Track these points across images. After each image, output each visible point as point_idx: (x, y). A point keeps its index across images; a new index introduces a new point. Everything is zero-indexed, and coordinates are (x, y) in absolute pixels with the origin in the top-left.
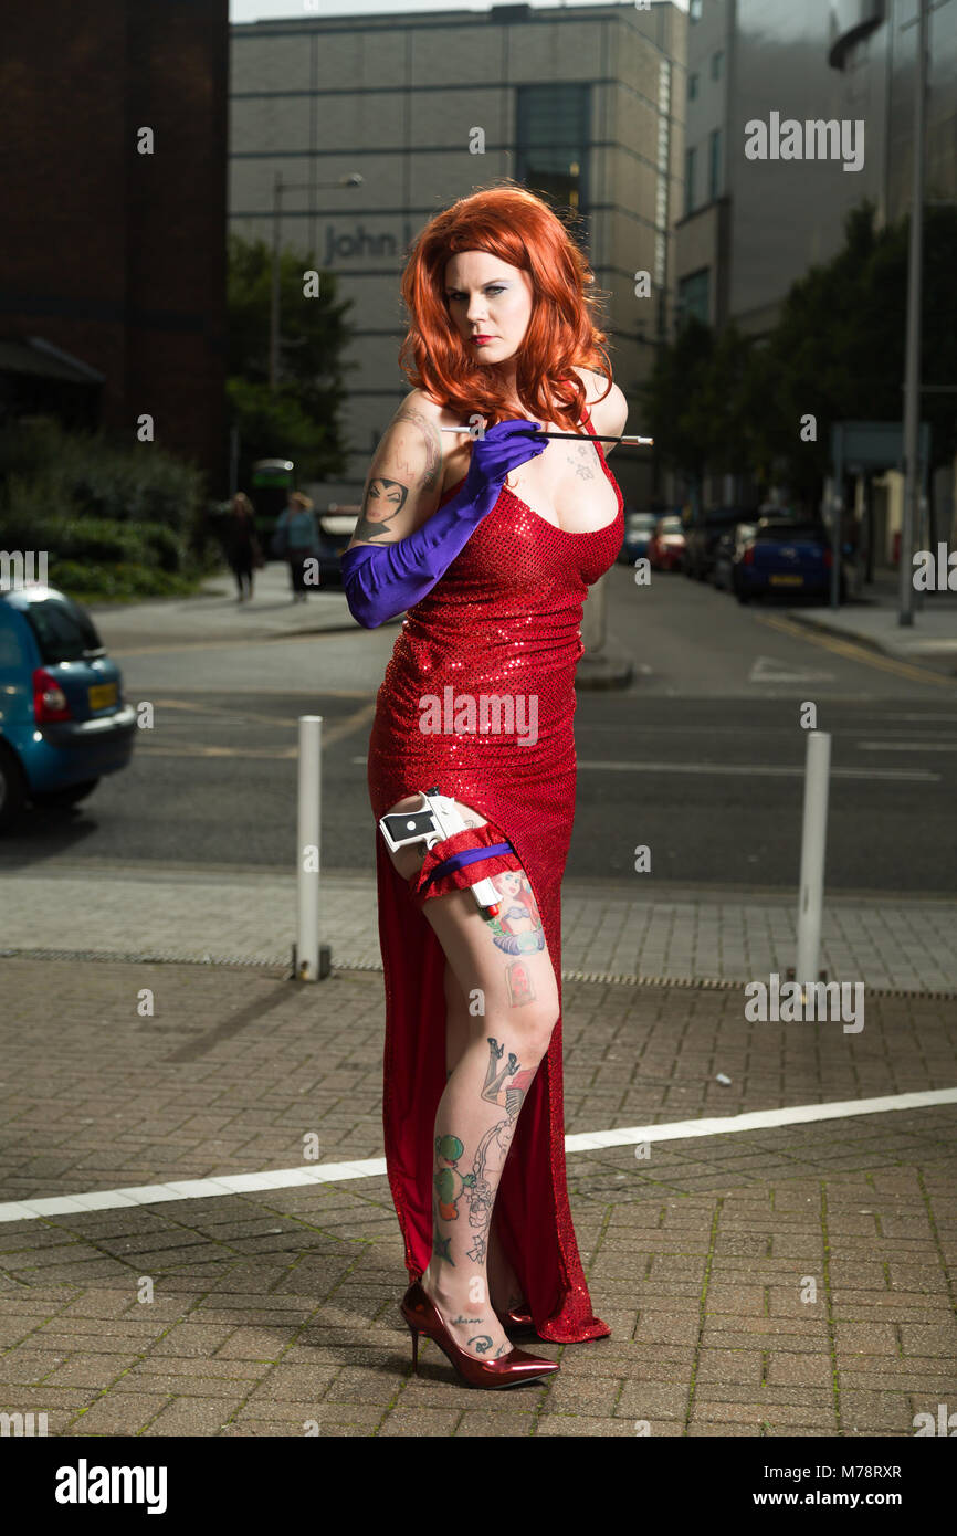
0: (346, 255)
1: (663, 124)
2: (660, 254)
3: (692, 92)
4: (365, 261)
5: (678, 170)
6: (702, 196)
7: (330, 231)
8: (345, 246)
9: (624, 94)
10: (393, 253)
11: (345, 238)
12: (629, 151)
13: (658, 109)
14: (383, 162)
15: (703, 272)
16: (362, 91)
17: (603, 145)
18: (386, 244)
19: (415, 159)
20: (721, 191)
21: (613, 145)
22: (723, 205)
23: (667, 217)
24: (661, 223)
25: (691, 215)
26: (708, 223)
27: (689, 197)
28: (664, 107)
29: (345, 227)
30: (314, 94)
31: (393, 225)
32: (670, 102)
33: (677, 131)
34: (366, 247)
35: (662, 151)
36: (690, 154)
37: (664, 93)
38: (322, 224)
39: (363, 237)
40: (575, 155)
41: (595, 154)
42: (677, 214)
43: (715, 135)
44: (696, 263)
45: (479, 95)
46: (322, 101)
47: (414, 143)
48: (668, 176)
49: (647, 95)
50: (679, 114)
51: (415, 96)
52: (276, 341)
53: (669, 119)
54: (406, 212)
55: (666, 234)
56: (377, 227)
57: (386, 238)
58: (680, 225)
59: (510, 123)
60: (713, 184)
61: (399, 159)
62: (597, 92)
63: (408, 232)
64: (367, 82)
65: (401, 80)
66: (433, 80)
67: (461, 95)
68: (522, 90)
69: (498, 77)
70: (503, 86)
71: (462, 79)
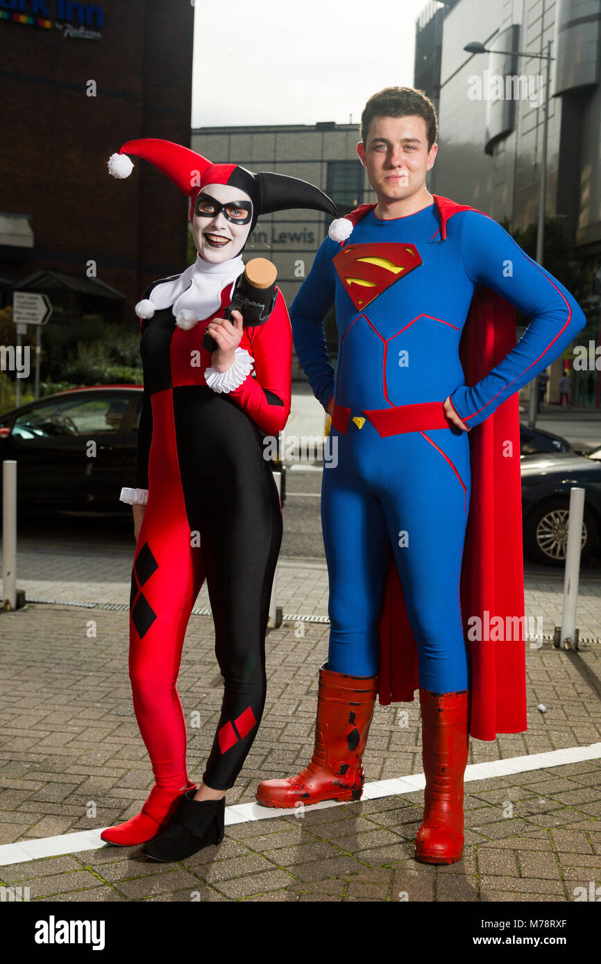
10: (266, 240)
16: (252, 163)
18: (263, 238)
31: (266, 228)
40: (356, 195)
41: (365, 194)
45: (310, 166)
51: (278, 167)
54: (273, 221)
57: (263, 234)
59: (325, 179)
63: (273, 230)
64: (255, 158)
65: (272, 158)
66: (288, 158)
67: (300, 165)
68: (331, 163)
69: (319, 158)
70: (322, 161)
71: (301, 158)
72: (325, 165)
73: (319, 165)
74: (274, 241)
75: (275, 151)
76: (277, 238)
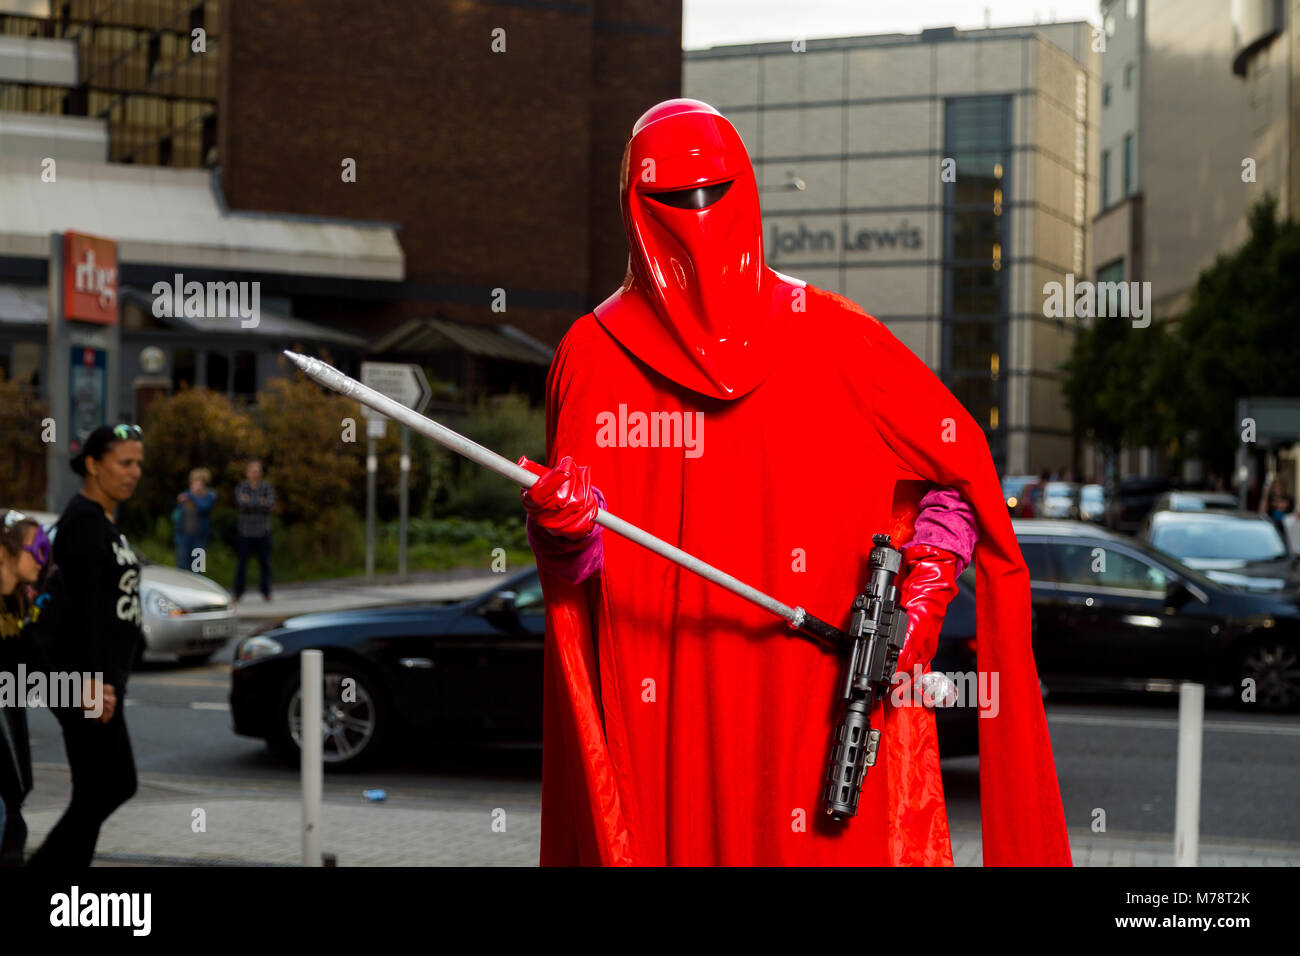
0: (789, 250)
1: (1080, 129)
2: (1078, 246)
3: (1106, 100)
4: (806, 256)
5: (1095, 170)
6: (1116, 193)
7: (775, 230)
8: (788, 243)
9: (1043, 103)
10: (832, 246)
11: (789, 236)
12: (1048, 154)
13: (1074, 114)
14: (823, 168)
15: (1118, 261)
16: (804, 106)
17: (1024, 149)
18: (826, 242)
19: (852, 165)
20: (1134, 188)
21: (1034, 149)
22: (1136, 201)
23: (1085, 212)
24: (1079, 218)
25: (1106, 211)
26: (1122, 219)
27: (1105, 194)
28: (1080, 114)
29: (788, 226)
30: (761, 108)
31: (832, 224)
32: (1086, 109)
33: (1093, 136)
34: (807, 243)
35: (1079, 154)
36: (1105, 156)
37: (1080, 102)
39: (805, 234)
40: (998, 158)
41: (1017, 157)
42: (1094, 208)
43: (1128, 139)
44: (1111, 254)
45: (910, 107)
46: (768, 116)
47: (851, 150)
48: (1085, 176)
49: (1063, 103)
50: (1095, 119)
51: (852, 111)
53: (1086, 124)
54: (844, 211)
55: (1084, 228)
56: (816, 225)
57: (826, 236)
58: (1097, 219)
59: (939, 130)
60: (1127, 181)
61: (837, 165)
62: (1018, 103)
63: (845, 229)
64: (809, 97)
65: (839, 95)
66: (868, 94)
67: (894, 107)
68: (949, 101)
69: (927, 90)
70: (932, 98)
71: (894, 93)
72: (939, 105)
73: (927, 105)
74: (847, 247)
75: (845, 81)
76: (852, 239)
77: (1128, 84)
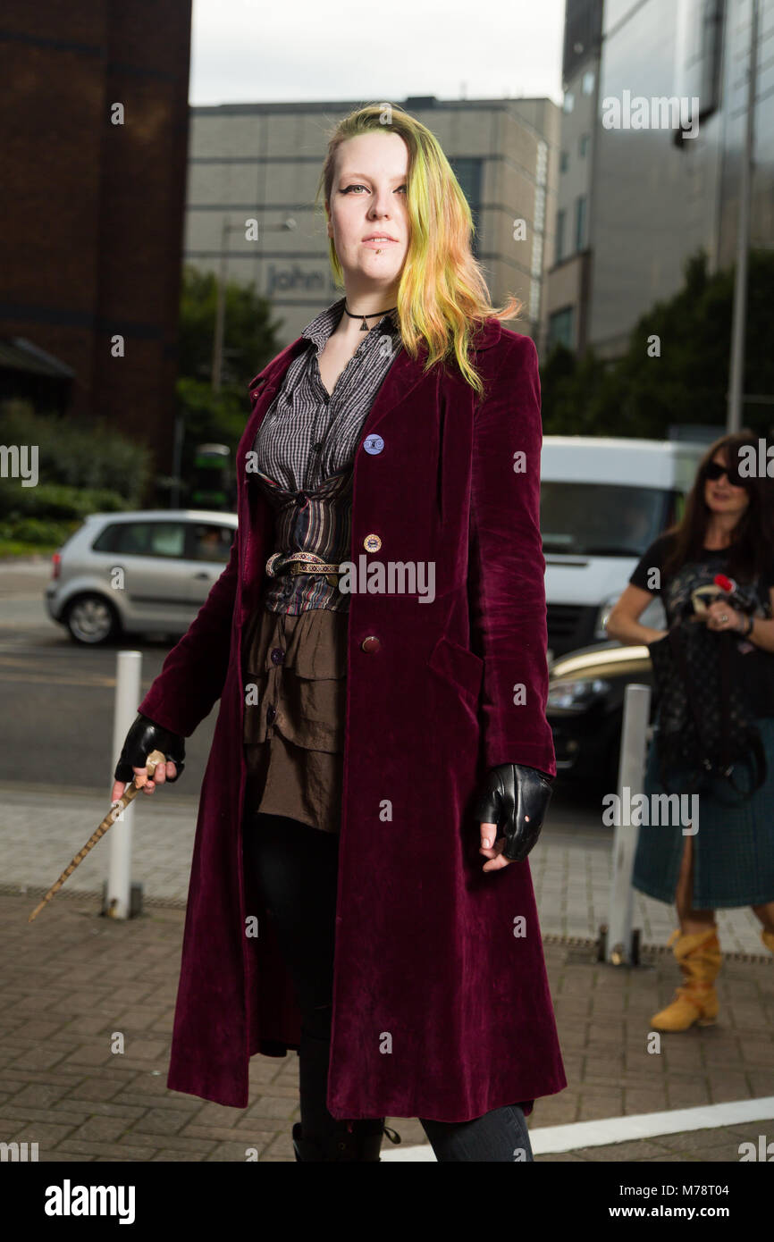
0: (284, 288)
1: (539, 193)
2: (535, 294)
3: (563, 167)
4: (299, 293)
5: (551, 229)
6: (569, 248)
7: (272, 270)
8: (283, 281)
9: (509, 168)
11: (284, 275)
12: (511, 211)
13: (536, 179)
15: (567, 310)
17: (491, 205)
18: (314, 281)
20: (585, 244)
21: (500, 208)
22: (586, 256)
23: (541, 266)
24: (536, 270)
25: (560, 264)
26: (573, 271)
27: (559, 249)
28: (541, 179)
29: (283, 266)
30: (263, 161)
31: (322, 266)
32: (546, 175)
33: (552, 198)
34: (299, 282)
35: (539, 214)
36: (561, 216)
37: (541, 168)
38: (265, 263)
39: (298, 274)
41: (485, 212)
42: (550, 263)
43: (581, 201)
44: (562, 302)
46: (270, 167)
48: (543, 234)
49: (527, 167)
50: (553, 185)
52: (219, 352)
53: (545, 189)
55: (540, 279)
56: (308, 267)
57: (316, 276)
58: (552, 271)
60: (578, 239)
62: (488, 167)
77: (582, 153)
